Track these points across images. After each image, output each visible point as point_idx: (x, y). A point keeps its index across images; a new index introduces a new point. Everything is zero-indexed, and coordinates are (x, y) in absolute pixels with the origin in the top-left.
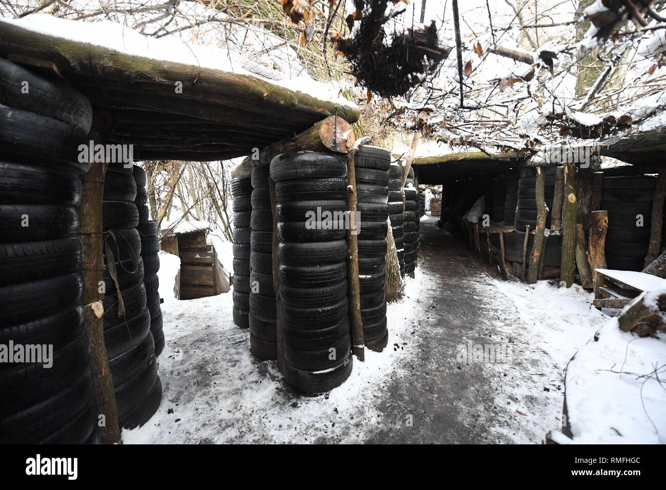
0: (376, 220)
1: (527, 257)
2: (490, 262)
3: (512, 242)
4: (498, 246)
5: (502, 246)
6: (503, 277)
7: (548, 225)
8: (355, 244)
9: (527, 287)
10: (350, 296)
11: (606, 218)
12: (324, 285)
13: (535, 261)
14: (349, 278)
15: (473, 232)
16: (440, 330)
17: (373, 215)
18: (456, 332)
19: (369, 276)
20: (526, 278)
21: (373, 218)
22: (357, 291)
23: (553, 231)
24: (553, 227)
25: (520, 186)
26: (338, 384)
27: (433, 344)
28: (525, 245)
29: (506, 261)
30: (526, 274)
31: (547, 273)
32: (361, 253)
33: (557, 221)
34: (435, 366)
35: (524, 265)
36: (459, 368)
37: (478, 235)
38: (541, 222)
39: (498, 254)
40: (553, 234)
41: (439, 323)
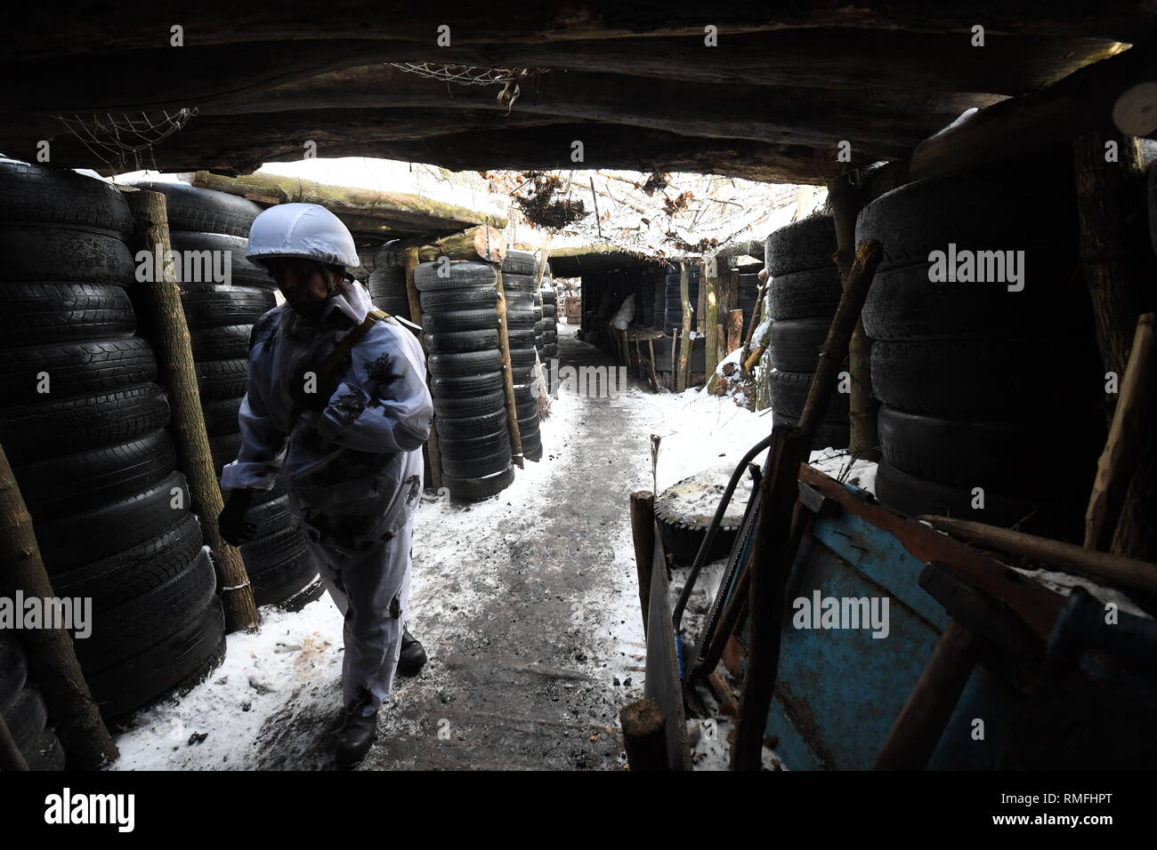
0: (524, 328)
1: (676, 364)
2: (641, 376)
3: (661, 348)
4: (648, 356)
5: (652, 355)
6: (654, 390)
7: (694, 327)
8: (508, 352)
9: (675, 396)
10: (507, 405)
11: (741, 317)
12: (486, 393)
13: (682, 367)
14: (505, 388)
15: (622, 342)
16: (591, 440)
17: (522, 322)
18: (607, 439)
19: (522, 386)
20: (675, 389)
21: (522, 326)
22: (513, 401)
23: (699, 334)
24: (699, 329)
25: (667, 284)
26: (505, 487)
27: (585, 451)
28: (673, 351)
29: (657, 372)
30: (676, 384)
31: (695, 381)
32: (514, 363)
33: (702, 323)
34: (589, 465)
35: (673, 373)
36: (610, 462)
37: (627, 345)
38: (687, 324)
39: (648, 365)
40: (699, 337)
41: (590, 435)
